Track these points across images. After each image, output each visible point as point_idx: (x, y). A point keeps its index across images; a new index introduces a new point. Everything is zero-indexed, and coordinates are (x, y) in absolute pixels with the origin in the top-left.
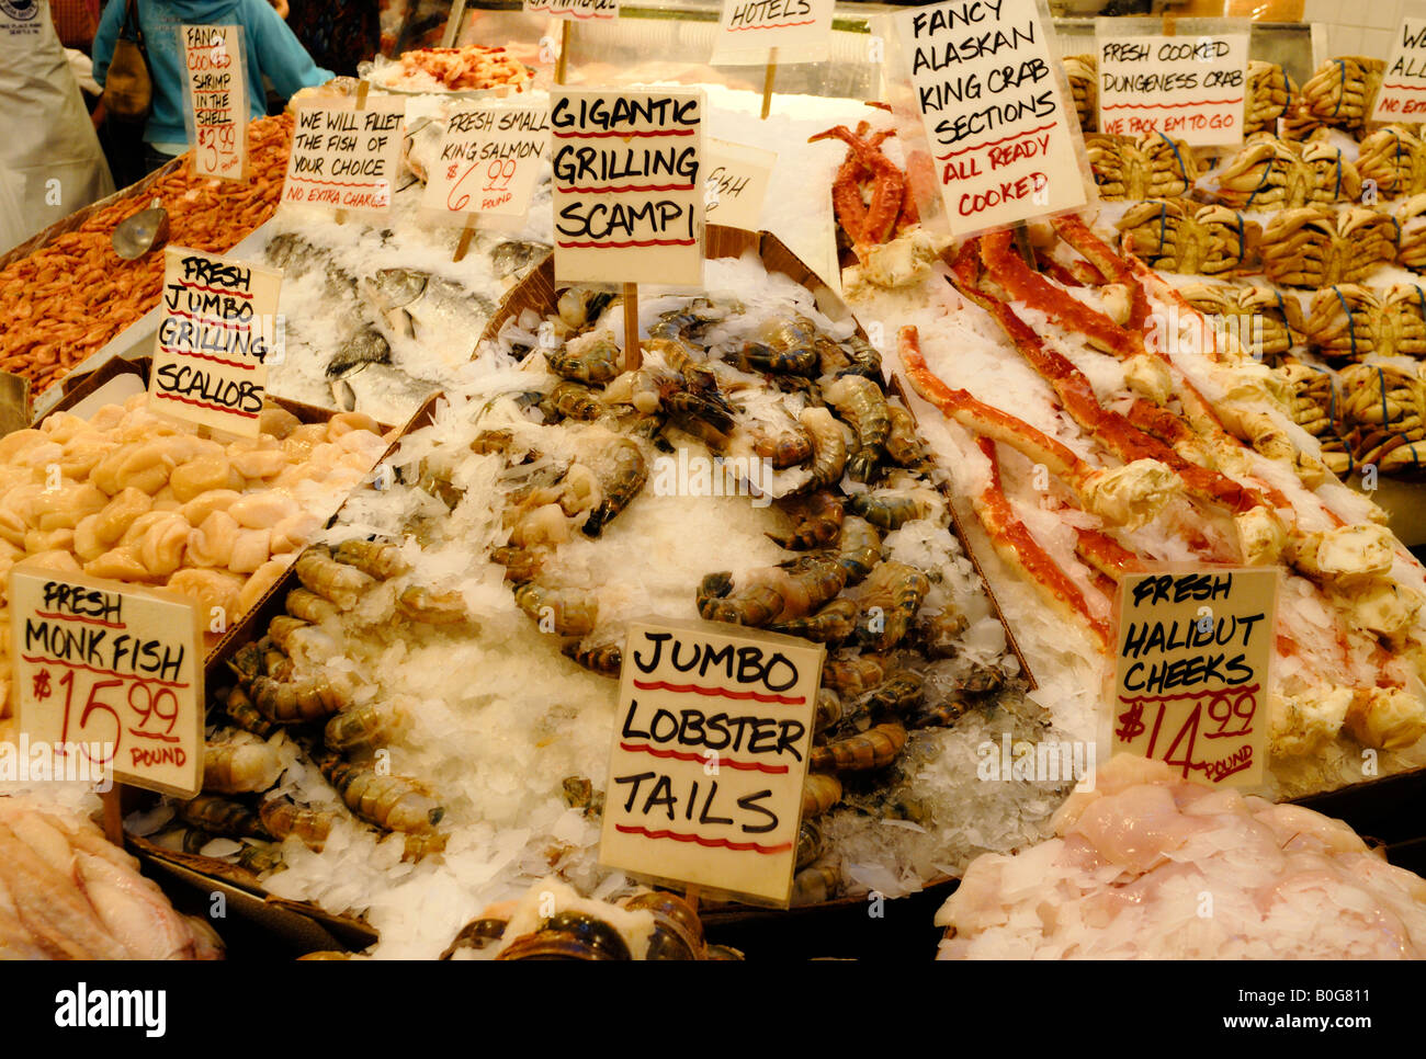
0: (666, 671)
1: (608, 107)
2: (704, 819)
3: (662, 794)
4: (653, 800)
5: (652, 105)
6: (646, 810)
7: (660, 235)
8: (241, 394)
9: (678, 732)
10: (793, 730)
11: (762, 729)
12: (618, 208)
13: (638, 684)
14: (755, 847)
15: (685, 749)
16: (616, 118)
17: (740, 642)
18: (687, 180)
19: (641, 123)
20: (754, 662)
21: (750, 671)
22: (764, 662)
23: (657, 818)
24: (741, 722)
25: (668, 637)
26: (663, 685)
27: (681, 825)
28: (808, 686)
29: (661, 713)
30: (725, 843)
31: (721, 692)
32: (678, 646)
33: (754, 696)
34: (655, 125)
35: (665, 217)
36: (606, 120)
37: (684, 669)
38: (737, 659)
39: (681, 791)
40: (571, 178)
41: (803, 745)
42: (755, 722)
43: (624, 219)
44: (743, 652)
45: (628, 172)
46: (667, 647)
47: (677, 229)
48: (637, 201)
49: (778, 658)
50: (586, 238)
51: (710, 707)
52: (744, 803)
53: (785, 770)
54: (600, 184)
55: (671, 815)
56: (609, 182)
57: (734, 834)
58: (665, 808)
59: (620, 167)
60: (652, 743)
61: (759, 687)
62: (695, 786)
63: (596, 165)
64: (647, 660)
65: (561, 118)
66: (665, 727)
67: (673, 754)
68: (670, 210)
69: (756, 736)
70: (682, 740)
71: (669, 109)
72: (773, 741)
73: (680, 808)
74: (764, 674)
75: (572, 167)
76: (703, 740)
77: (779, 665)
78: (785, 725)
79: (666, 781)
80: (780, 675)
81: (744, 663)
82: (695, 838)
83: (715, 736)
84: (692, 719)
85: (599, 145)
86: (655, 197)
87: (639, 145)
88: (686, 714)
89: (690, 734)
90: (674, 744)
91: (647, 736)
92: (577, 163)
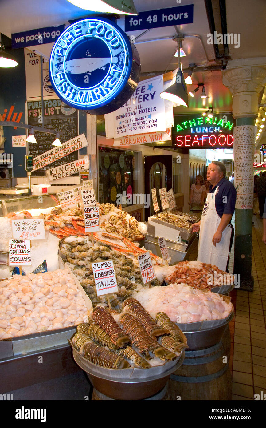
0: (97, 269)
1: (90, 209)
2: (107, 285)
3: (102, 284)
4: (101, 285)
5: (94, 208)
6: (101, 287)
7: (95, 225)
8: (27, 259)
9: (101, 276)
10: (113, 271)
11: (109, 272)
12: (91, 222)
13: (95, 271)
14: (113, 286)
15: (102, 277)
16: (91, 210)
17: (104, 262)
18: (97, 217)
19: (93, 211)
20: (106, 264)
21: (106, 265)
22: (107, 264)
23: (102, 287)
24: (107, 272)
25: (96, 264)
26: (98, 270)
27: (105, 287)
28: (112, 265)
29: (99, 274)
30: (110, 287)
31: (104, 269)
32: (98, 265)
33: (107, 268)
34: (94, 211)
35: (96, 223)
36: (90, 210)
37: (99, 268)
38: (104, 264)
39: (104, 283)
40: (86, 218)
41: (114, 272)
42: (108, 271)
43: (92, 223)
44: (105, 263)
45: (92, 217)
46: (97, 265)
47: (97, 224)
48: (93, 221)
49: (108, 263)
50: (88, 226)
51: (103, 271)
52: (111, 282)
53: (113, 276)
54: (89, 219)
55: (104, 286)
56: (90, 219)
57: (111, 286)
58: (103, 285)
59: (91, 217)
60: (99, 278)
61: (107, 267)
62: (105, 281)
63: (89, 216)
64: (95, 268)
65: (85, 211)
66: (100, 275)
67: (102, 278)
68: (96, 222)
69: (109, 273)
70: (102, 276)
71: (96, 208)
72: (111, 273)
73: (104, 285)
74: (108, 265)
75: (86, 217)
76: (104, 275)
77: (109, 264)
78: (112, 271)
79: (102, 282)
80: (109, 265)
81: (105, 265)
82: (107, 288)
83: (105, 275)
84: (102, 273)
85: (89, 214)
86: (95, 220)
87: (93, 213)
88: (101, 273)
89: (103, 275)
90: (101, 277)
91: (98, 277)
92: (87, 216)
